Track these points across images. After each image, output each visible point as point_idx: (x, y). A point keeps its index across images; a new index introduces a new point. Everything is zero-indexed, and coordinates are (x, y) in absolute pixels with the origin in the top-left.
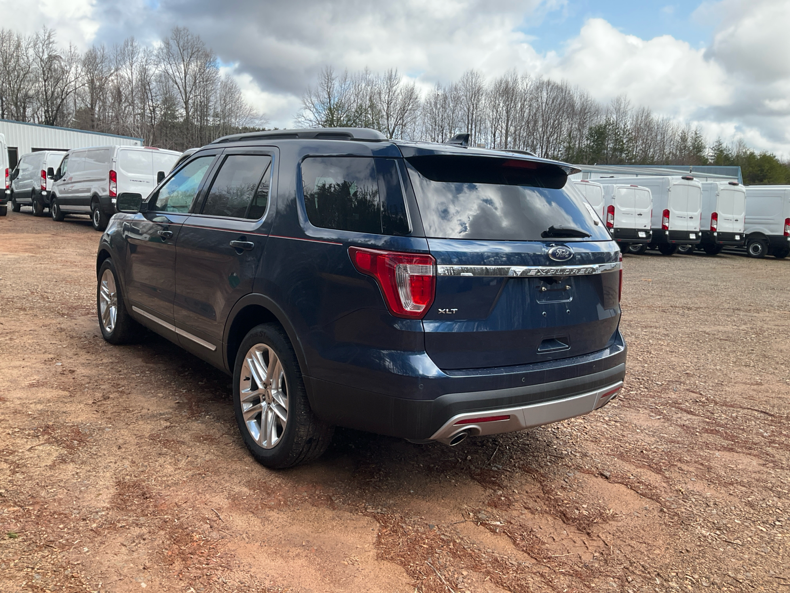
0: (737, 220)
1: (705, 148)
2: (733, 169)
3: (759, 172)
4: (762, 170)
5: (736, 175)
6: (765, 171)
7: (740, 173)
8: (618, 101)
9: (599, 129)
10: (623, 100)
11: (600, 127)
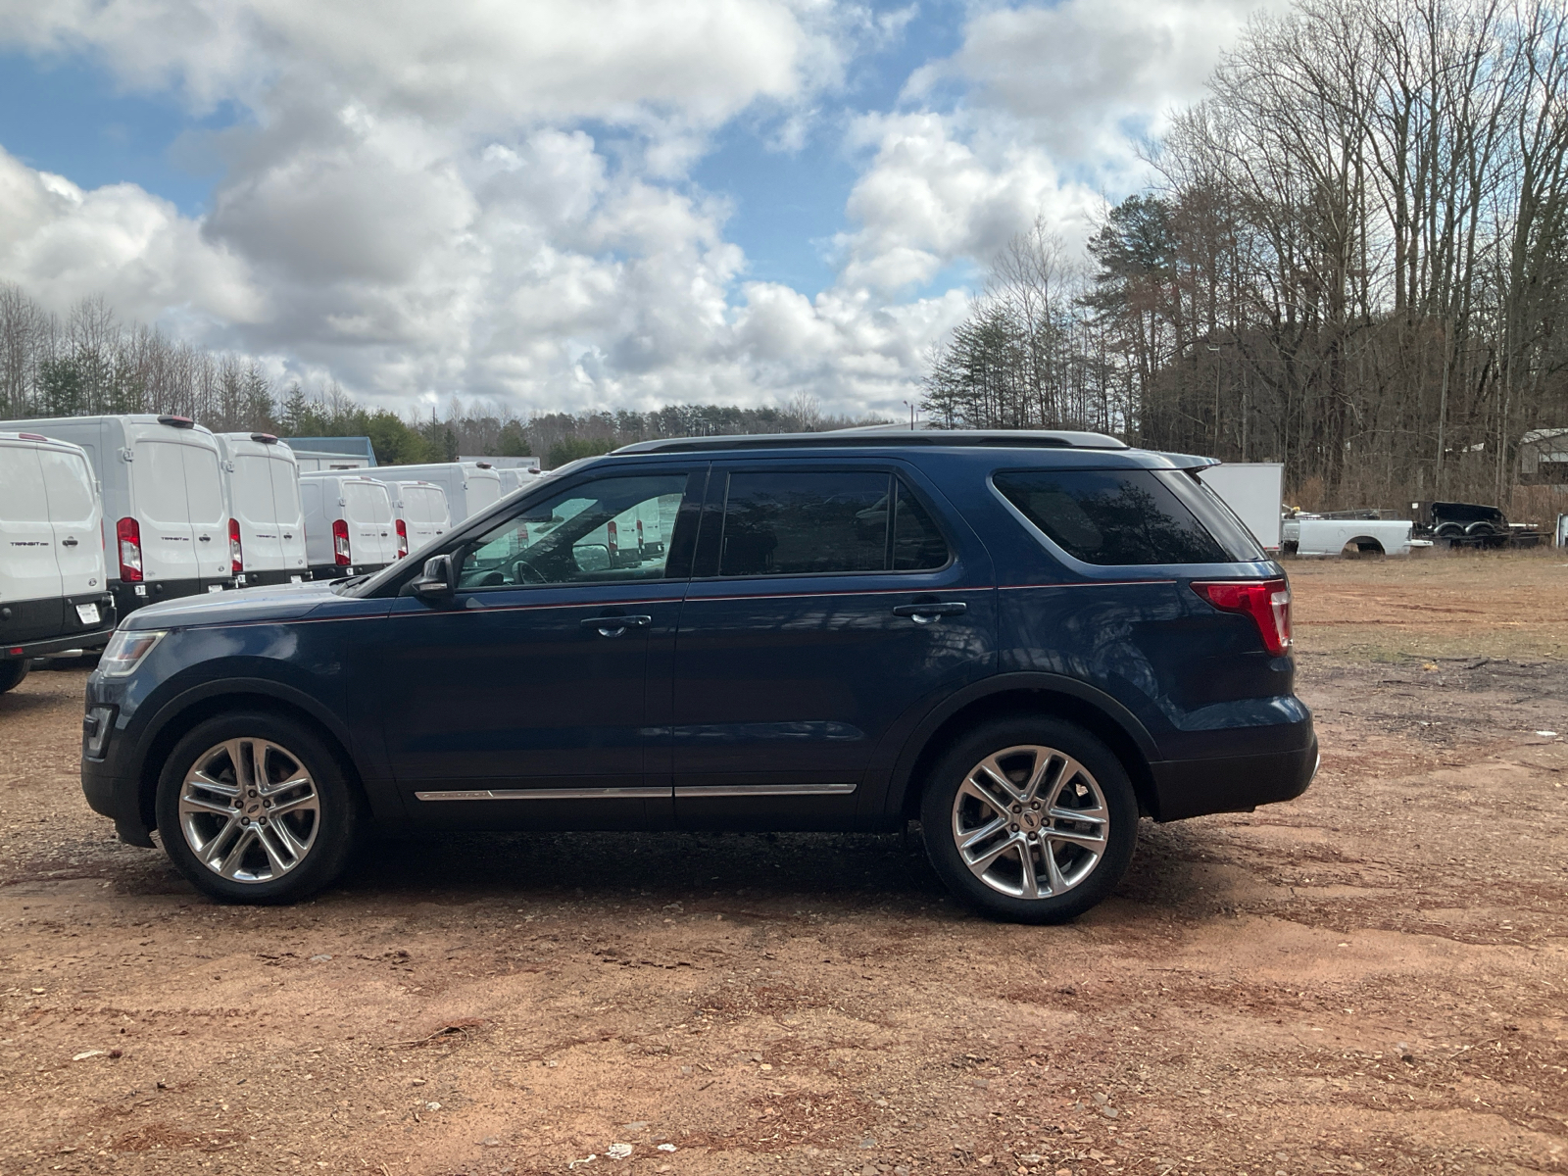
0: (288, 537)
1: (274, 403)
2: (357, 442)
3: (384, 446)
4: (388, 443)
5: (366, 454)
6: (393, 443)
7: (370, 449)
8: (86, 307)
9: (64, 367)
10: (96, 308)
11: (65, 364)
